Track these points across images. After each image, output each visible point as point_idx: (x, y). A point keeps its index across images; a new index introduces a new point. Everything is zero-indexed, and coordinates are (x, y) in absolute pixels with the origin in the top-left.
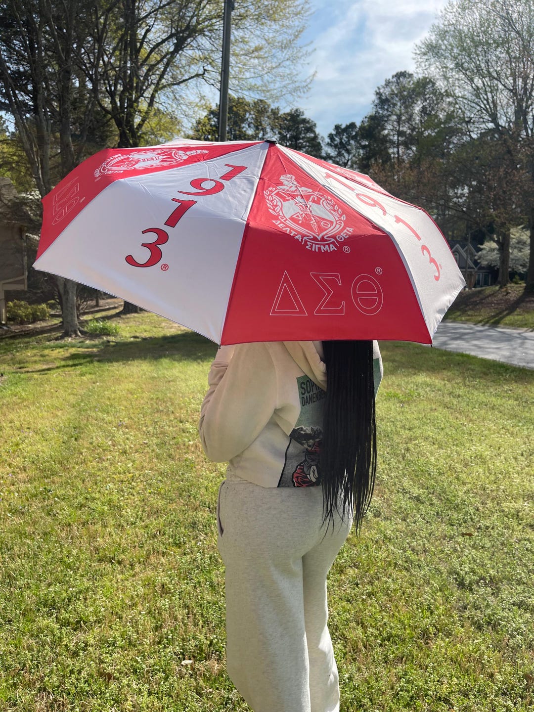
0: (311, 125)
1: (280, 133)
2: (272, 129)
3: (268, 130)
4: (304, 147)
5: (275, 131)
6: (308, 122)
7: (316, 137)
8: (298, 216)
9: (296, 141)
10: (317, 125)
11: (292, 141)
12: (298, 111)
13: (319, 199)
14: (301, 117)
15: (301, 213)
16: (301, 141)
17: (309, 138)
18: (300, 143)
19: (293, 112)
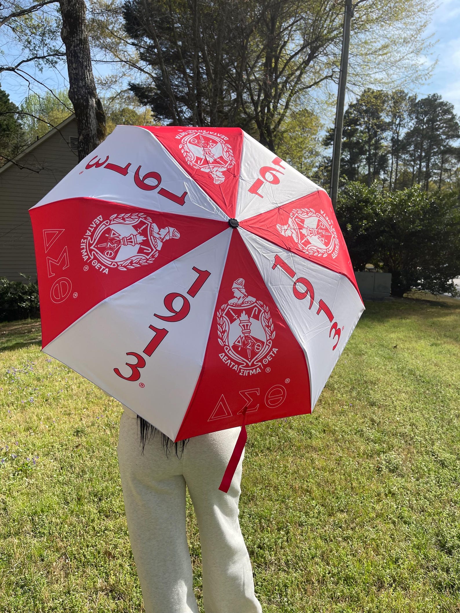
0: (448, 107)
1: (416, 118)
2: (409, 115)
3: (405, 115)
4: (441, 128)
5: (412, 116)
6: (446, 105)
7: (453, 117)
8: (212, 145)
9: (433, 124)
10: (454, 107)
11: (428, 124)
12: (436, 95)
13: (196, 162)
14: (438, 101)
15: (210, 148)
16: (438, 123)
17: (446, 119)
18: (437, 125)
19: (431, 98)
